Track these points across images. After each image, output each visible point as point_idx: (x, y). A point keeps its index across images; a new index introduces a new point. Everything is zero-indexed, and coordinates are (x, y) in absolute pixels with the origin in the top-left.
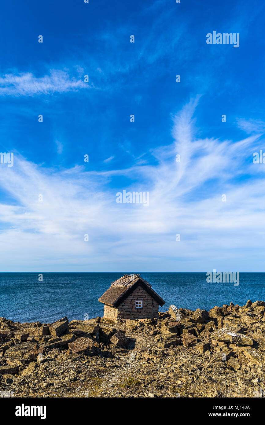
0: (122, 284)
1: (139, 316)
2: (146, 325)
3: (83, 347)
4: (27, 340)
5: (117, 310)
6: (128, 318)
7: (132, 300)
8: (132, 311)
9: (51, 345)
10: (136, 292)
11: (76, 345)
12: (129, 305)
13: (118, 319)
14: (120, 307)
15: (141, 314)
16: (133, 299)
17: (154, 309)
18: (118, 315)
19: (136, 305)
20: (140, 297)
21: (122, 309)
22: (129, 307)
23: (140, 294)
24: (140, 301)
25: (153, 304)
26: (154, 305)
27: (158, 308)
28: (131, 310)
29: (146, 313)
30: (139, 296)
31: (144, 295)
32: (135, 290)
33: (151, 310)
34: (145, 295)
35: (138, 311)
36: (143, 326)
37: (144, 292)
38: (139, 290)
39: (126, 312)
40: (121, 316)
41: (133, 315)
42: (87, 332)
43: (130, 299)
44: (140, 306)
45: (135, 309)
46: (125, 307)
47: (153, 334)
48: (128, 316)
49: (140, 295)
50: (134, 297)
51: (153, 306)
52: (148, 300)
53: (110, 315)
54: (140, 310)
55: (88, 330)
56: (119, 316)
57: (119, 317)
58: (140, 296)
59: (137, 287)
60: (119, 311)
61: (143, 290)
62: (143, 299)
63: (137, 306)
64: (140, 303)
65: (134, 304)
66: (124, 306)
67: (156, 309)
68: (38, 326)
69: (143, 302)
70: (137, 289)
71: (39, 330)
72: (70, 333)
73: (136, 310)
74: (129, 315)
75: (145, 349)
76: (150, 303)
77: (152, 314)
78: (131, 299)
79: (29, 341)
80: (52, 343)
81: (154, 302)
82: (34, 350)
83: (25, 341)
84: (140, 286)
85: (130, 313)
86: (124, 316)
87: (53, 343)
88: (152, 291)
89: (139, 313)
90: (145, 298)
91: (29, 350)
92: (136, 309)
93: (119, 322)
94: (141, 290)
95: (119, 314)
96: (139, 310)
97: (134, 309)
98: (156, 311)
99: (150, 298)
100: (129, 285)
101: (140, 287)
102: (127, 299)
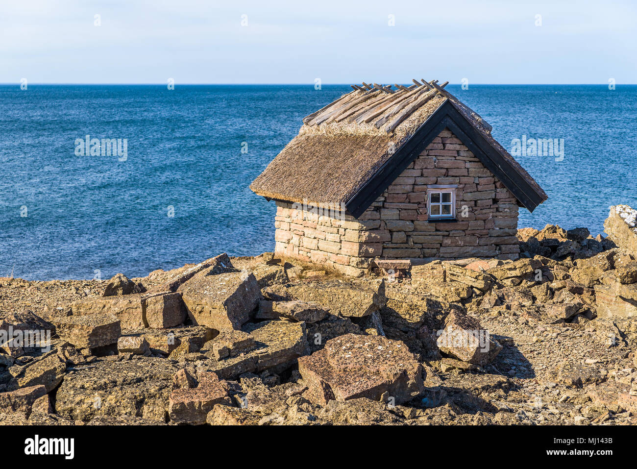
0: (368, 121)
1: (442, 250)
2: (508, 282)
3: (378, 373)
4: (120, 346)
5: (356, 225)
6: (397, 258)
7: (414, 185)
8: (415, 230)
9: (230, 368)
10: (432, 153)
11: (343, 366)
12: (402, 206)
13: (362, 262)
14: (368, 214)
15: (448, 241)
16: (420, 180)
17: (500, 221)
18: (361, 245)
19: (430, 204)
20: (446, 175)
21: (377, 223)
22: (404, 214)
23: (447, 162)
24: (444, 191)
25: (495, 201)
26: (501, 205)
27: (516, 218)
28: (409, 226)
29: (468, 238)
30: (444, 171)
31: (462, 165)
32: (430, 146)
33: (489, 226)
34: (468, 165)
35: (437, 230)
36: (499, 288)
37: (462, 154)
38: (441, 146)
39: (391, 232)
40: (371, 250)
41: (420, 246)
42: (340, 314)
43: (405, 181)
44: (446, 209)
45: (426, 223)
46: (387, 214)
47: (564, 316)
48: (399, 251)
49: (446, 166)
50: (422, 175)
51: (497, 210)
52: (480, 188)
53: (313, 246)
54: (447, 226)
55: (343, 304)
56: (364, 247)
57: (364, 256)
58: (447, 169)
59: (436, 135)
60: (366, 230)
61: (458, 147)
62: (460, 183)
63: (436, 210)
64: (446, 197)
65: (422, 204)
66: (384, 212)
67: (509, 222)
68: (120, 292)
69: (457, 196)
70: (436, 144)
71: (144, 305)
72: (276, 316)
73: (432, 227)
74: (402, 245)
75: (588, 376)
76: (486, 198)
77: (494, 240)
78: (411, 181)
79: (129, 350)
80: (229, 357)
81: (503, 193)
82: (177, 386)
83: (112, 348)
84: (448, 129)
85: (408, 236)
86: (384, 248)
87: (234, 357)
88: (494, 150)
89: (444, 236)
90: (464, 180)
91: (161, 389)
92: (431, 221)
93: (366, 271)
94: (453, 145)
95: (366, 243)
96: (442, 226)
97: (422, 224)
98: (507, 230)
99: (486, 179)
100: (406, 124)
101: (445, 134)
102: (398, 180)
